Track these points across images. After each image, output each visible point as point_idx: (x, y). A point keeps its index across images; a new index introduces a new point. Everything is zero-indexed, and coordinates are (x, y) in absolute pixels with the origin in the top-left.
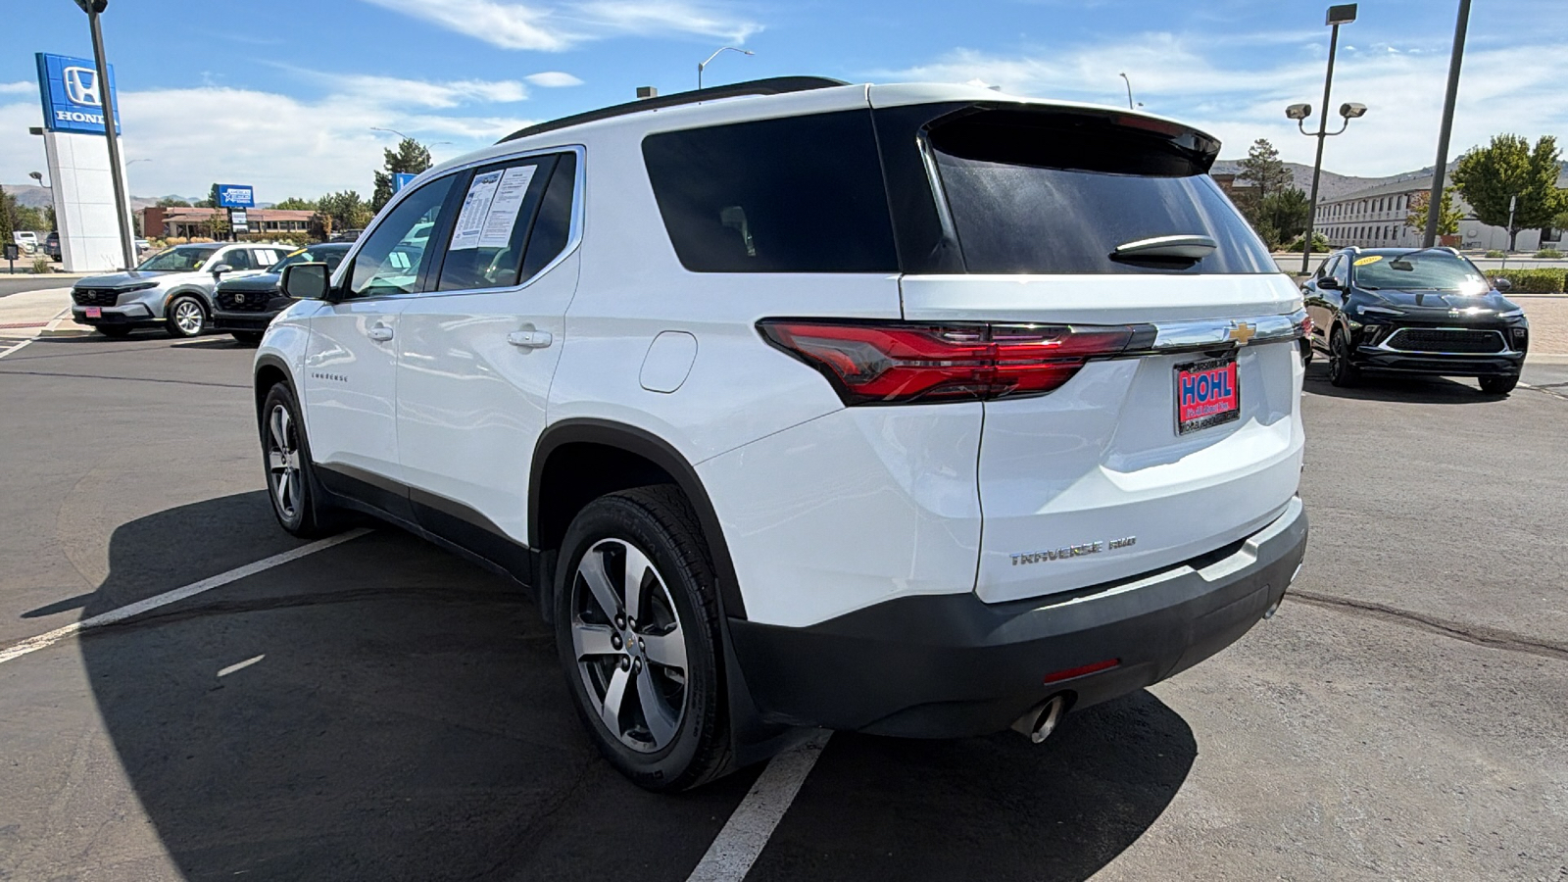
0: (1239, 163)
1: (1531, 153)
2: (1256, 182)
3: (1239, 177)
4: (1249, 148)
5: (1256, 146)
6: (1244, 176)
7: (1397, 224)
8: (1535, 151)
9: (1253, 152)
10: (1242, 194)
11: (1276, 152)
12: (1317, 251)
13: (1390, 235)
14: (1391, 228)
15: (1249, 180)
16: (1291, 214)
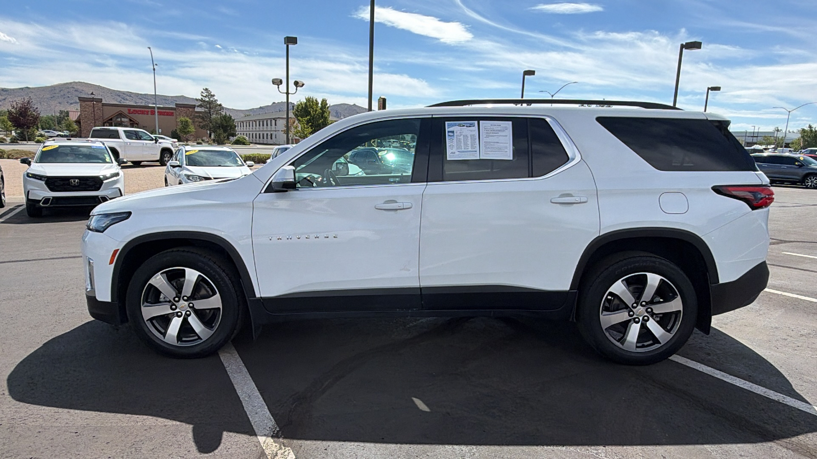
0: (197, 100)
1: (320, 105)
2: (206, 110)
3: (198, 106)
4: (200, 92)
5: (204, 91)
6: (200, 106)
7: (272, 132)
8: (321, 104)
9: (202, 94)
10: (201, 115)
11: (214, 96)
12: (245, 145)
13: (269, 137)
14: (269, 134)
15: (203, 108)
16: (226, 126)
